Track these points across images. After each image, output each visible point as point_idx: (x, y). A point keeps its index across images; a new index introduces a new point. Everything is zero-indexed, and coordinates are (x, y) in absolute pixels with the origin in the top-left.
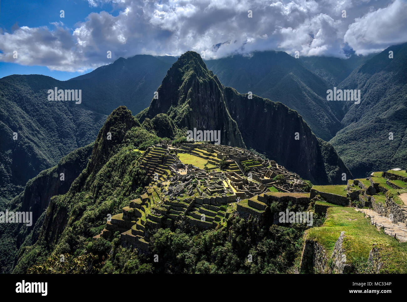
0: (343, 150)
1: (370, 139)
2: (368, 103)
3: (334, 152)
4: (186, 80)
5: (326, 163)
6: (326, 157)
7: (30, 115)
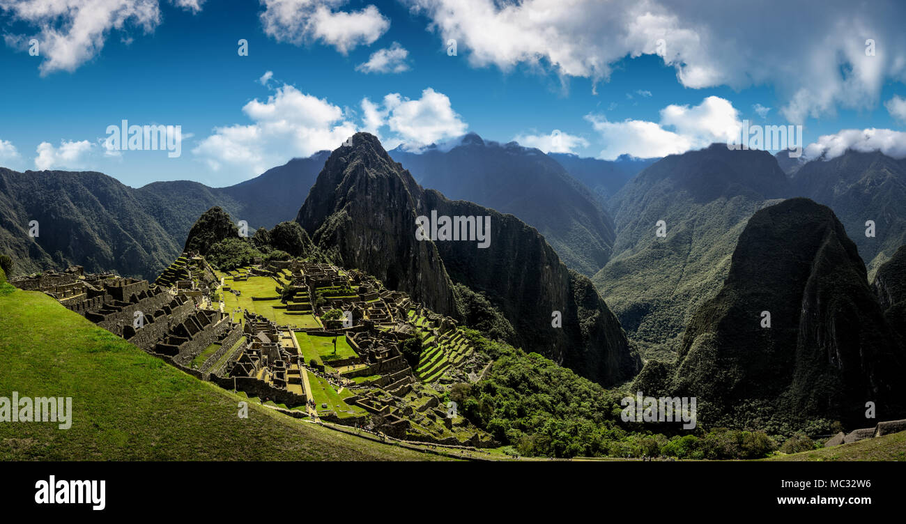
0: (612, 287)
1: (647, 271)
2: (646, 224)
3: (593, 290)
4: (348, 173)
5: (582, 306)
6: (581, 298)
7: (168, 233)
